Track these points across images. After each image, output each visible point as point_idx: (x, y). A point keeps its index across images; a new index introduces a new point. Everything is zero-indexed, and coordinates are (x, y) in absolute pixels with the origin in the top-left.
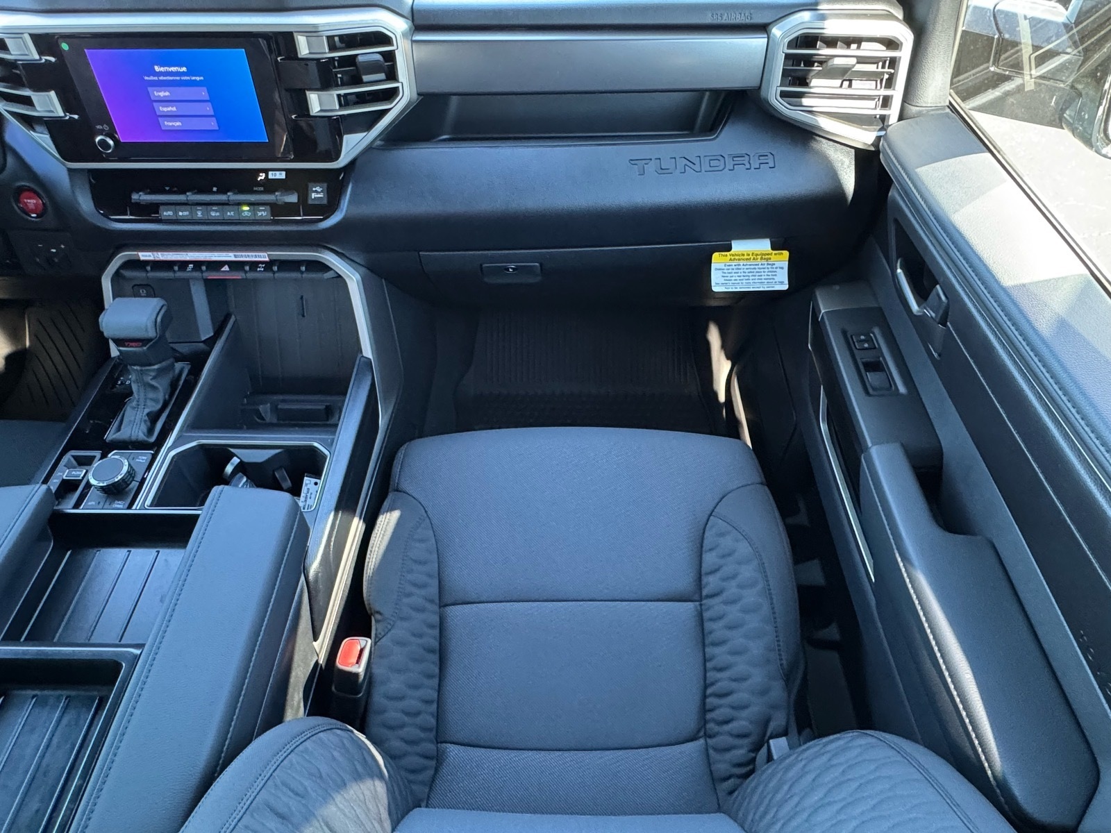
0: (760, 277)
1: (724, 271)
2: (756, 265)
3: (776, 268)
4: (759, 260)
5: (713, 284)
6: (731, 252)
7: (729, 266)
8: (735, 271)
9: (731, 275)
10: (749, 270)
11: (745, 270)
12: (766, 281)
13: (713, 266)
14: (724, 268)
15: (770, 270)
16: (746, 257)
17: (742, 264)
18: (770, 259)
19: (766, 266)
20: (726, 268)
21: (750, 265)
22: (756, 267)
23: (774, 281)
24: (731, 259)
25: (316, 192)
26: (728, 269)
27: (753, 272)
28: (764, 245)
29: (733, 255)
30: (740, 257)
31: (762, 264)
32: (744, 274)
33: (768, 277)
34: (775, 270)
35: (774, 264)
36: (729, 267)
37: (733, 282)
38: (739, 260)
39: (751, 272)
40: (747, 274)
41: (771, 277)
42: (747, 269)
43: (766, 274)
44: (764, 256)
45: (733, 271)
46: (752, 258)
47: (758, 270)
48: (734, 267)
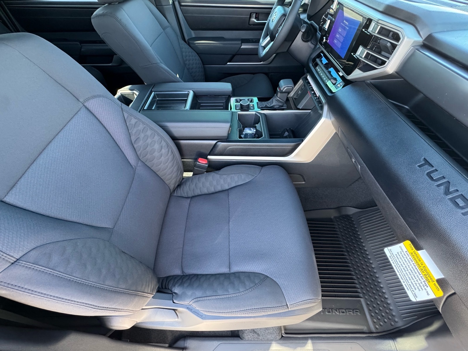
0: (411, 278)
1: (402, 253)
2: (419, 273)
3: (425, 289)
4: (423, 274)
5: (389, 248)
6: (416, 251)
7: (408, 255)
8: (406, 260)
9: (402, 258)
10: (412, 269)
11: (410, 266)
12: (410, 283)
14: (404, 251)
15: (421, 285)
16: (419, 263)
17: (414, 262)
18: (429, 282)
19: (422, 280)
20: (405, 253)
21: (416, 269)
22: (418, 274)
23: (414, 289)
24: (412, 253)
26: (405, 255)
27: (412, 273)
28: (437, 274)
29: (415, 253)
30: (417, 259)
31: (422, 277)
32: (407, 267)
33: (415, 285)
34: (423, 288)
35: (427, 287)
36: (406, 254)
37: (398, 260)
38: (415, 259)
39: (412, 271)
40: (409, 269)
41: (416, 287)
42: (412, 267)
43: (416, 282)
44: (428, 276)
45: (405, 258)
46: (422, 268)
47: (416, 275)
48: (408, 258)
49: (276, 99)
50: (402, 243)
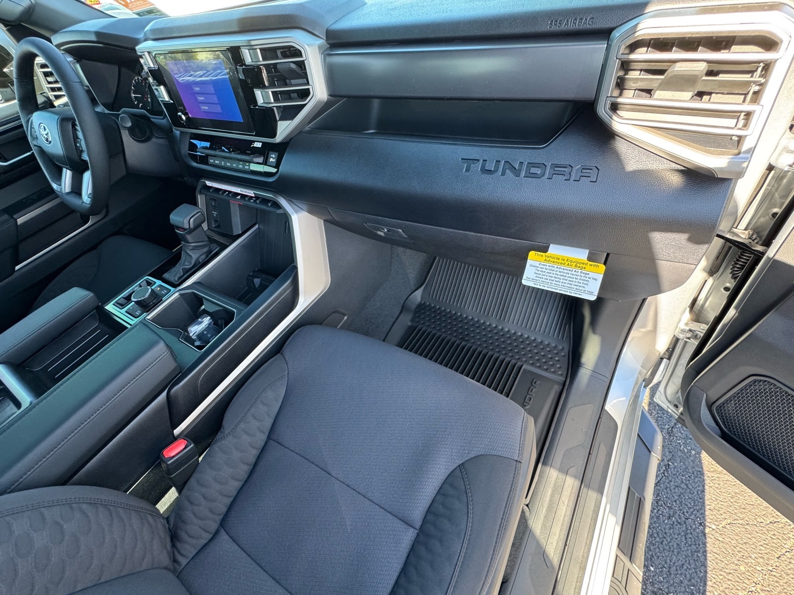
0: (570, 282)
1: (538, 269)
2: (570, 270)
3: (589, 278)
4: (573, 266)
5: (524, 277)
6: (546, 254)
7: (544, 265)
8: (548, 271)
9: (544, 274)
10: (562, 274)
11: (558, 273)
12: (575, 287)
13: (529, 262)
14: (538, 266)
15: (582, 278)
16: (560, 261)
17: (556, 266)
18: (585, 268)
19: (579, 273)
20: (540, 266)
21: (564, 269)
22: (570, 272)
23: (583, 289)
24: (546, 260)
25: (272, 157)
26: (542, 268)
27: (566, 276)
28: (582, 255)
29: (548, 257)
30: (555, 260)
31: (575, 271)
32: (556, 276)
33: (579, 284)
34: (587, 279)
35: (588, 274)
36: (543, 266)
37: (543, 280)
38: (554, 262)
39: (563, 276)
40: (559, 276)
41: (581, 285)
42: (560, 272)
43: (577, 281)
44: (578, 264)
45: (546, 271)
46: (567, 263)
47: (570, 275)
48: (547, 267)
49: (191, 248)
50: (528, 260)
